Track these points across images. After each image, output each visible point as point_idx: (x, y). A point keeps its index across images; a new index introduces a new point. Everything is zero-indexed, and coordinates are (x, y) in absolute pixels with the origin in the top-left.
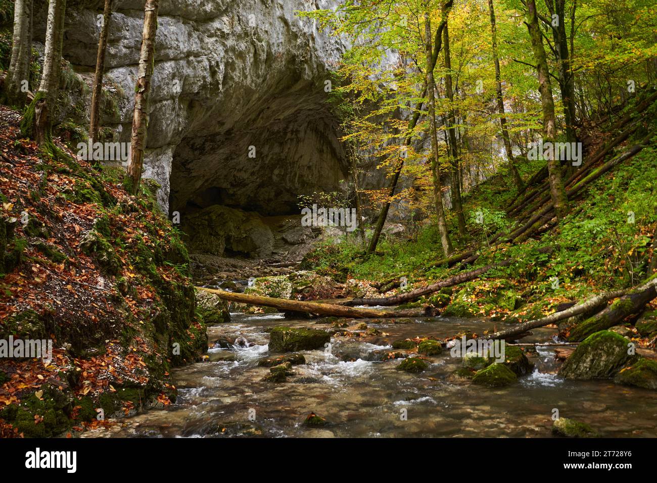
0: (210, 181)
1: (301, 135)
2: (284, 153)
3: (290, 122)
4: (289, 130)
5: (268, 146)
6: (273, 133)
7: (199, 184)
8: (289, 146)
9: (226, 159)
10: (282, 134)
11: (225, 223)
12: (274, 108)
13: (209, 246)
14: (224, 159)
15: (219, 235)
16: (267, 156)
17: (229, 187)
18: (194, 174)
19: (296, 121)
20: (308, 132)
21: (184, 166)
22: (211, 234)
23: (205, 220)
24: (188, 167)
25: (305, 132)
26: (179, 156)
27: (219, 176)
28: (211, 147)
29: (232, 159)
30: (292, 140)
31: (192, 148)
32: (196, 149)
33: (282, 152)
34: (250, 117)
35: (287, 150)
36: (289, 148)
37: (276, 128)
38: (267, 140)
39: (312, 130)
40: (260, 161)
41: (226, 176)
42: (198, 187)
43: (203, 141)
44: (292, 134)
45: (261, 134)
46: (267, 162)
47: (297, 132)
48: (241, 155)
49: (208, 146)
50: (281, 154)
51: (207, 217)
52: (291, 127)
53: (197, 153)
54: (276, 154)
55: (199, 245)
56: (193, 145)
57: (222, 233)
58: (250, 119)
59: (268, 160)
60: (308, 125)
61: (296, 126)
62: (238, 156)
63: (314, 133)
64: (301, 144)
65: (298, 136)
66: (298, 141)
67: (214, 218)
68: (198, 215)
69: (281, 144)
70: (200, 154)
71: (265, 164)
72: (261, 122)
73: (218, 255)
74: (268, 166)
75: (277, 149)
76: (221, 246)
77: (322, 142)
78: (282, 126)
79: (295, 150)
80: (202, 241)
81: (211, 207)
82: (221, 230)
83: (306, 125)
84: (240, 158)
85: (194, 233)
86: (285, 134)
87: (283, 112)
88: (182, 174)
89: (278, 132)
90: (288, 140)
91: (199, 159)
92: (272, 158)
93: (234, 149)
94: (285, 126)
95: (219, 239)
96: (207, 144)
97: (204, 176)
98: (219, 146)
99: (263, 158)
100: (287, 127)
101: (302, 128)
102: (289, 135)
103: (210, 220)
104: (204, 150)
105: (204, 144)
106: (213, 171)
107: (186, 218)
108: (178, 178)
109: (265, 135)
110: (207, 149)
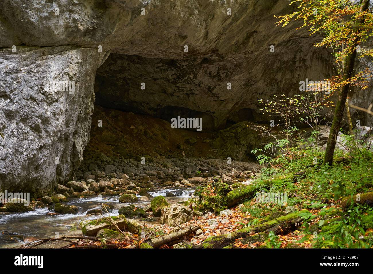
0: (239, 104)
1: (308, 63)
2: (295, 78)
3: (296, 52)
4: (297, 59)
5: (281, 74)
6: (284, 63)
7: (230, 106)
8: (298, 73)
9: (246, 85)
10: (291, 63)
11: (247, 135)
12: (264, 33)
13: (231, 153)
14: (244, 85)
15: (241, 144)
16: (281, 81)
17: (256, 108)
18: (222, 98)
19: (301, 51)
20: (314, 60)
21: (210, 91)
22: (236, 144)
23: (233, 133)
24: (214, 92)
25: (312, 61)
26: (202, 83)
27: (245, 99)
28: (225, 74)
29: (251, 85)
30: (300, 67)
31: (210, 76)
32: (214, 77)
33: (293, 77)
34: (236, 39)
35: (297, 76)
36: (299, 75)
37: (286, 59)
38: (280, 69)
39: (317, 58)
40: (276, 86)
41: (251, 99)
42: (230, 108)
43: (217, 69)
44: (300, 62)
45: (273, 64)
46: (282, 86)
47: (304, 60)
48: (258, 81)
49: (222, 73)
50: (293, 79)
51: (234, 131)
52: (298, 57)
53: (215, 80)
54: (289, 79)
55: (224, 151)
56: (210, 73)
57: (243, 143)
58: (237, 42)
59: (282, 84)
60: (313, 54)
61: (302, 56)
62: (256, 82)
63: (320, 61)
64: (309, 70)
65: (305, 63)
66: (306, 68)
67: (239, 131)
68: (228, 129)
69: (292, 71)
70: (219, 80)
71: (280, 88)
72: (254, 46)
73: (237, 160)
74: (283, 90)
75: (288, 76)
76: (241, 153)
77: (328, 67)
78: (290, 56)
79: (304, 75)
80: (227, 149)
81: (238, 123)
82: (243, 140)
83: (311, 54)
84: (259, 84)
85: (224, 143)
86: (294, 63)
87: (276, 37)
88: (212, 99)
89: (288, 62)
90: (297, 68)
91: (220, 85)
92: (285, 83)
93: (248, 75)
94: (293, 56)
95: (240, 148)
96: (222, 72)
97: (232, 100)
98: (231, 73)
99: (278, 83)
100: (295, 57)
101: (308, 57)
102: (297, 64)
103: (236, 133)
104: (221, 77)
105: (218, 72)
106: (239, 96)
107: (220, 132)
108: (210, 102)
109: (277, 65)
110: (223, 76)
